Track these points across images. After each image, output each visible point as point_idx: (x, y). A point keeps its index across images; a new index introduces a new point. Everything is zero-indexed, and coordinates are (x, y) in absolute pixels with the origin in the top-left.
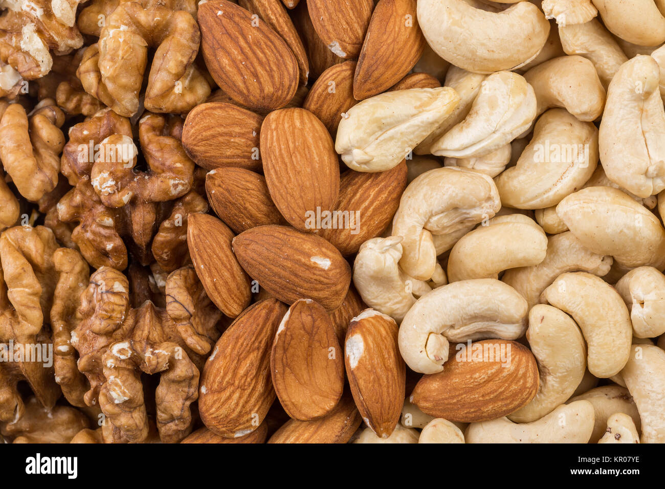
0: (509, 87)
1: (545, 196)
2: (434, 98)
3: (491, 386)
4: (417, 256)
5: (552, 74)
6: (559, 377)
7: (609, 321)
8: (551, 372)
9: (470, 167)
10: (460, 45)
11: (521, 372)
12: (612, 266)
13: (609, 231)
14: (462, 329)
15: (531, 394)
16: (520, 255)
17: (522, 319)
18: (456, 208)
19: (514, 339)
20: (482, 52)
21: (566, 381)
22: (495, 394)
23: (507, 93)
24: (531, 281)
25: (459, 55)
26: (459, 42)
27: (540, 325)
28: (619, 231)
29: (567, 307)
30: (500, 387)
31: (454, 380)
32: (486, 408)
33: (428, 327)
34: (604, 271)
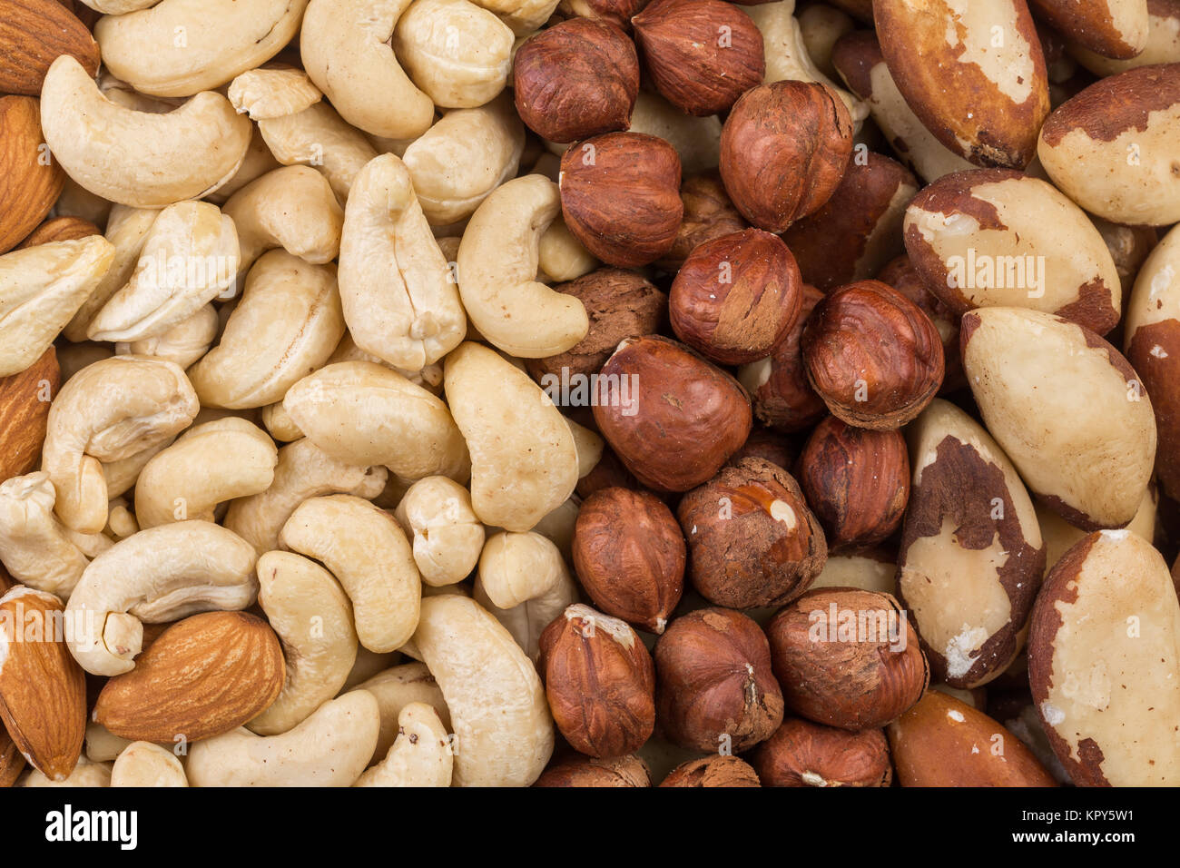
0: (191, 224)
1: (266, 386)
2: (77, 254)
3: (209, 684)
4: (78, 498)
5: (260, 198)
6: (314, 659)
7: (380, 565)
8: (300, 652)
9: (149, 352)
10: (109, 169)
11: (253, 658)
12: (387, 482)
13: (361, 428)
14: (158, 601)
15: (272, 689)
16: (232, 480)
17: (249, 575)
18: (127, 418)
19: (242, 608)
20: (144, 177)
21: (328, 664)
22: (218, 695)
23: (187, 235)
24: (260, 518)
25: (110, 185)
26: (107, 164)
27: (272, 583)
28: (378, 426)
29: (314, 551)
30: (224, 684)
31: (153, 681)
32: (207, 717)
33: (105, 605)
34: (374, 490)
